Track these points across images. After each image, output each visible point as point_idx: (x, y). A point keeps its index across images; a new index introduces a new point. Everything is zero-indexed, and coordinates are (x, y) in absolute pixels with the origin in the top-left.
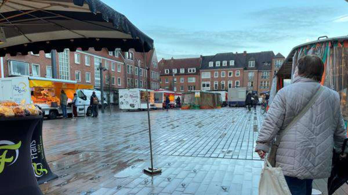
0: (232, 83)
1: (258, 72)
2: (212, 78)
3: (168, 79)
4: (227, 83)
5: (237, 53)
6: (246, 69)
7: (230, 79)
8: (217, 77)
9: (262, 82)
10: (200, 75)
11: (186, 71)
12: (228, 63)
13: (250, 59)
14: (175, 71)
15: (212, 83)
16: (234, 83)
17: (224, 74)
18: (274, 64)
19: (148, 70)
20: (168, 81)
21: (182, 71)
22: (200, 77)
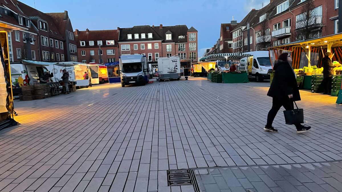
0: (152, 55)
1: (175, 44)
2: (132, 50)
3: (84, 51)
4: (147, 55)
5: (153, 26)
7: (149, 51)
8: (137, 49)
9: (179, 54)
10: (120, 48)
11: (104, 43)
12: (147, 36)
13: (167, 33)
14: (92, 43)
16: (153, 55)
17: (143, 46)
18: (189, 37)
19: (64, 42)
20: (84, 54)
21: (100, 43)
22: (120, 49)
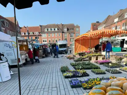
0: (57, 39)
2: (47, 37)
4: (55, 39)
6: (63, 32)
7: (56, 37)
8: (50, 36)
9: (71, 39)
12: (54, 29)
14: (27, 33)
15: (48, 40)
17: (53, 35)
21: (31, 33)
22: (41, 36)
